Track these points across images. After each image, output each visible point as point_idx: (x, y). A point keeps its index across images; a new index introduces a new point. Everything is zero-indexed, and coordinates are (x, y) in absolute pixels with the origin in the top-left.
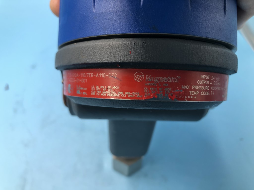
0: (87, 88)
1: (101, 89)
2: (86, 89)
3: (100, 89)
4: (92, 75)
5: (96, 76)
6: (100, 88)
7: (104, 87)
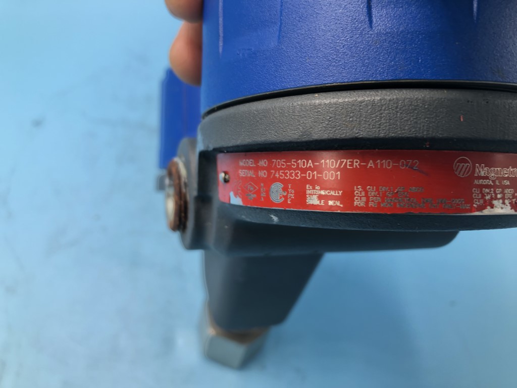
0: (341, 192)
1: (381, 193)
2: (338, 193)
3: (379, 194)
4: (357, 164)
5: (367, 165)
6: (379, 192)
7: (390, 189)
